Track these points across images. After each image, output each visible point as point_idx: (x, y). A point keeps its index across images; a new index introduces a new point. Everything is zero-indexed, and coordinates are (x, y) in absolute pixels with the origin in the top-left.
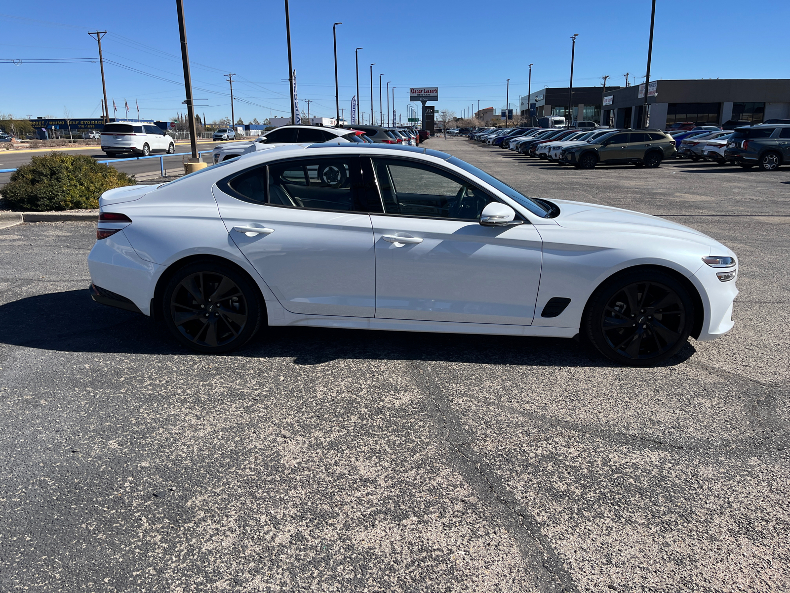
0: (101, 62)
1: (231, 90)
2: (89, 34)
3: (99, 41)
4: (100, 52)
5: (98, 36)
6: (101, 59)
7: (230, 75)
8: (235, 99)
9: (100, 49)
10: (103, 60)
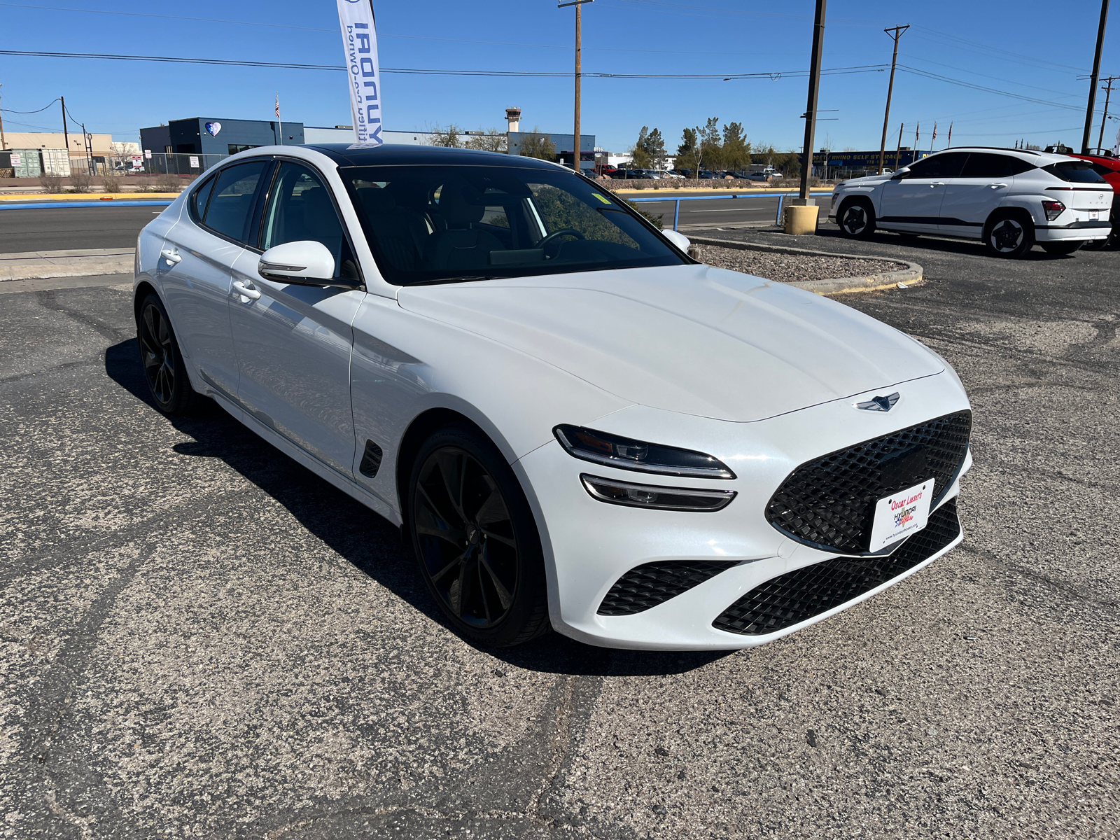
0: (893, 70)
1: (1107, 103)
2: (886, 30)
3: (896, 40)
4: (895, 55)
5: (897, 33)
6: (893, 66)
7: (1110, 79)
8: (1109, 118)
9: (895, 50)
10: (896, 66)
